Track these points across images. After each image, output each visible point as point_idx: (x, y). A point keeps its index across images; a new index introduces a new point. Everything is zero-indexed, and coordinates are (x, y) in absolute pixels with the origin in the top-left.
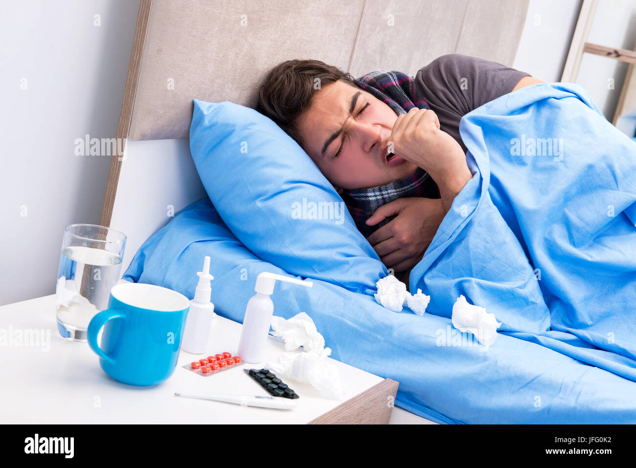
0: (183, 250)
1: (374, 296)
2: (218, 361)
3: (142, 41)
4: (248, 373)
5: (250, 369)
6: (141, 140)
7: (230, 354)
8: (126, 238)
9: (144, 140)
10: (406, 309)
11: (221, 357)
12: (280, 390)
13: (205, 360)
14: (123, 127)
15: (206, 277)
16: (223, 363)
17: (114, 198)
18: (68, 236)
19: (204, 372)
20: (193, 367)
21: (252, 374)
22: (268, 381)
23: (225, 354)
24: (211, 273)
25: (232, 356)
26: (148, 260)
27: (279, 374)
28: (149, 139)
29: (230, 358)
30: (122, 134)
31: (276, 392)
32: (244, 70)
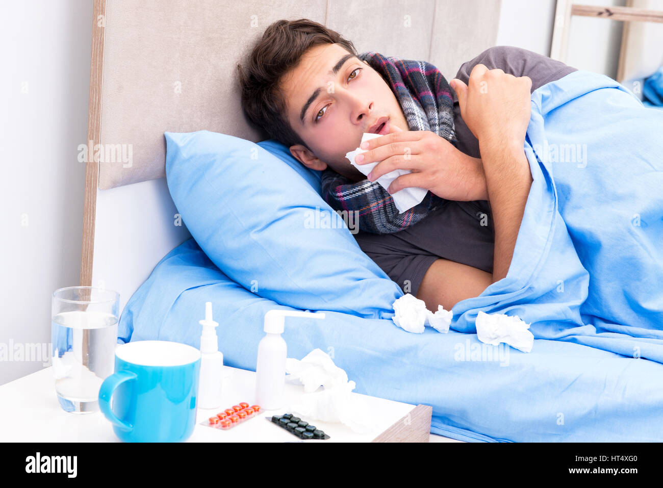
0: (175, 300)
1: (392, 319)
2: (236, 413)
3: (100, 81)
4: (271, 420)
5: (272, 416)
6: (112, 188)
7: (246, 404)
8: (119, 295)
9: (116, 187)
10: (428, 327)
11: (238, 409)
12: (308, 433)
13: (222, 414)
14: (91, 177)
15: (209, 325)
16: (242, 415)
17: (92, 255)
18: (57, 302)
19: (224, 426)
20: (212, 422)
21: (275, 420)
22: (294, 425)
23: (241, 404)
24: (214, 320)
25: (250, 406)
26: (137, 317)
27: (304, 416)
28: (121, 185)
29: (248, 408)
30: (91, 184)
31: (305, 435)
32: (211, 95)
